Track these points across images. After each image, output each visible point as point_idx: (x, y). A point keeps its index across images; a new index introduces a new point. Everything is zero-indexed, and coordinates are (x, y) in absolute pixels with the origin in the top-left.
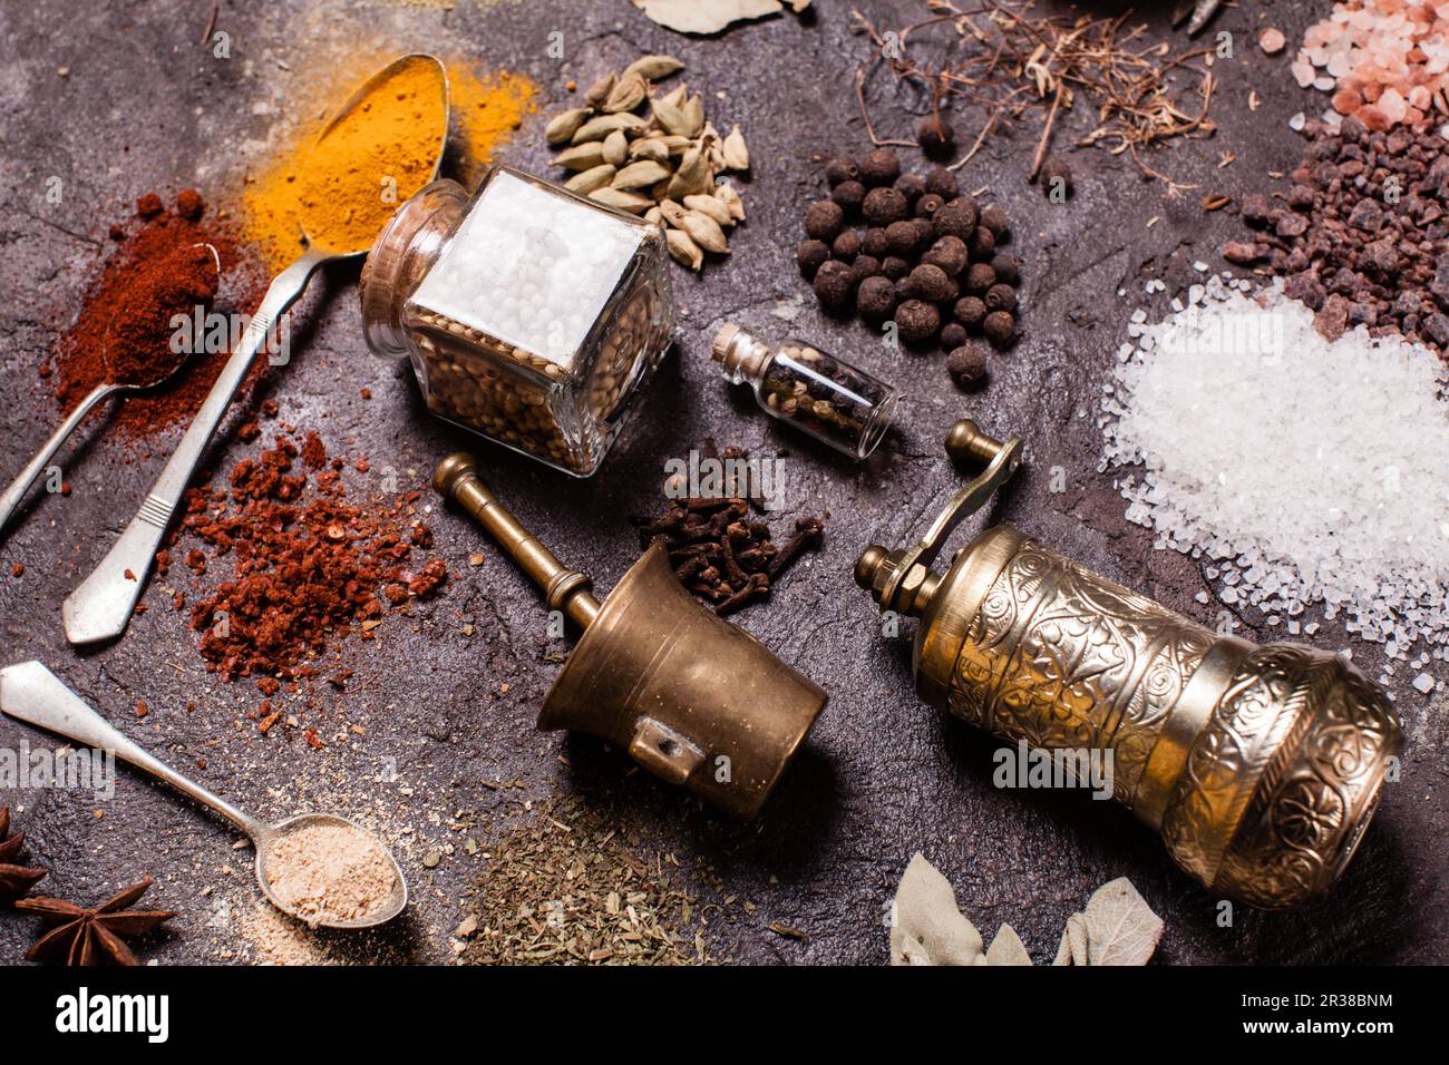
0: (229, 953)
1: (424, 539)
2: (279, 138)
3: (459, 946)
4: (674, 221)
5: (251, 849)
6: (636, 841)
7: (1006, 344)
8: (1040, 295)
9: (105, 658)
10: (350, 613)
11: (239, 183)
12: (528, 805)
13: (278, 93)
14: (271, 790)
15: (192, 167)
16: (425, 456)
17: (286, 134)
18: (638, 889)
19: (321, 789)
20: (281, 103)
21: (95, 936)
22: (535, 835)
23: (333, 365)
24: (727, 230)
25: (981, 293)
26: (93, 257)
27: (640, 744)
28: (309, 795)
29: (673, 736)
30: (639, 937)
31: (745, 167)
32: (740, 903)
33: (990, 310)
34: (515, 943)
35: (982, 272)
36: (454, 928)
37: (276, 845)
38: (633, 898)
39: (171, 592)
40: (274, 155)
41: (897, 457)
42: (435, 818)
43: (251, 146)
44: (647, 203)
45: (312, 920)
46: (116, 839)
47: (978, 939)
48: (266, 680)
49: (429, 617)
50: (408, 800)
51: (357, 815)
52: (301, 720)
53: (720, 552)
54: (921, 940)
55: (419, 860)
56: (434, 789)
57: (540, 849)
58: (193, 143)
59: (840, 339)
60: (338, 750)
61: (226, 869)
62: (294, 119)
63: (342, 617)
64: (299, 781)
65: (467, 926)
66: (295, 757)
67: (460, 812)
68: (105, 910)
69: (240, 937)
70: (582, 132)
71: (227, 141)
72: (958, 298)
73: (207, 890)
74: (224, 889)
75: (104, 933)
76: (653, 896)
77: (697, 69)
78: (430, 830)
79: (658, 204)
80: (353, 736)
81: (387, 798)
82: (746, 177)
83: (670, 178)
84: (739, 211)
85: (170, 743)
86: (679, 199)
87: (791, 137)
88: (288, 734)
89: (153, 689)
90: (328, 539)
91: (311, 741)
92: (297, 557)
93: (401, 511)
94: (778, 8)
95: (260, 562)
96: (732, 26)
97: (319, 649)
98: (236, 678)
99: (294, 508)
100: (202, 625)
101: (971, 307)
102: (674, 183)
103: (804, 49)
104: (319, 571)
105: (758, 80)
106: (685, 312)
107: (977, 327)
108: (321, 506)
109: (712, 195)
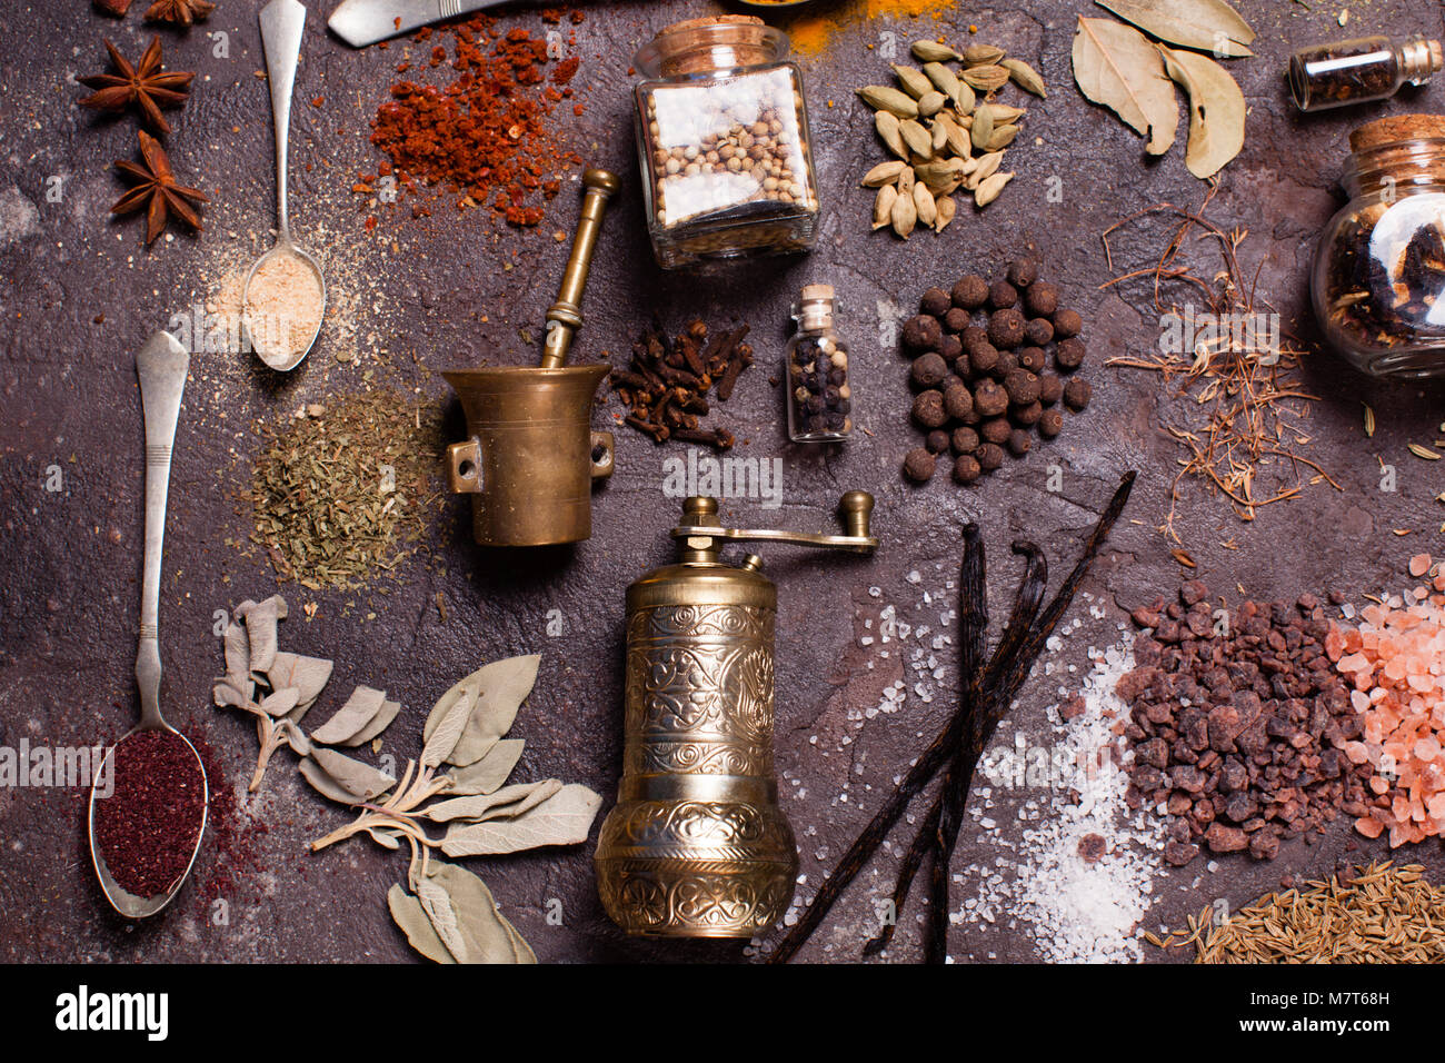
0: (205, 279)
1: (551, 193)
3: (301, 414)
4: (900, 186)
5: (274, 240)
6: (438, 474)
7: (960, 480)
8: (1019, 479)
9: (336, 49)
10: (468, 184)
12: (418, 390)
14: (321, 224)
16: (613, 145)
18: (408, 497)
19: (343, 255)
21: (151, 195)
22: (400, 409)
24: (920, 225)
25: (983, 439)
27: (456, 450)
28: (334, 250)
29: (478, 465)
30: (374, 520)
31: (981, 204)
32: (441, 564)
33: (973, 454)
34: (319, 448)
35: (1000, 429)
36: (312, 402)
37: (285, 257)
38: (399, 497)
39: (408, 55)
41: (822, 461)
42: (371, 339)
44: (904, 156)
46: (228, 153)
47: (505, 731)
48: (387, 165)
49: (501, 235)
50: (372, 315)
51: (341, 290)
52: (376, 208)
53: (662, 394)
54: (481, 695)
55: (339, 349)
56: (390, 324)
57: (394, 418)
59: (888, 363)
60: (373, 245)
61: (253, 236)
63: (460, 181)
64: (338, 237)
65: (316, 410)
66: (350, 221)
67: (385, 352)
68: (171, 190)
69: (220, 277)
70: (935, 67)
72: (969, 426)
73: (233, 235)
74: (242, 245)
75: (157, 201)
76: (409, 509)
77: (1050, 109)
78: (362, 342)
79: (909, 164)
80: (389, 249)
81: (364, 300)
82: (977, 209)
83: (926, 161)
84: (942, 223)
85: (310, 137)
86: (917, 178)
87: (1037, 216)
88: (363, 207)
89: (336, 98)
90: (505, 132)
91: (368, 224)
92: (479, 121)
93: (562, 161)
94: (1144, 131)
95: (465, 98)
96: (1105, 108)
97: (431, 184)
98: (377, 145)
99: (516, 90)
100: (397, 96)
101: (968, 439)
102: (924, 167)
103: (1121, 174)
104: (476, 144)
105: (1072, 159)
106: (839, 241)
107: (956, 453)
108: (529, 106)
109: (936, 199)
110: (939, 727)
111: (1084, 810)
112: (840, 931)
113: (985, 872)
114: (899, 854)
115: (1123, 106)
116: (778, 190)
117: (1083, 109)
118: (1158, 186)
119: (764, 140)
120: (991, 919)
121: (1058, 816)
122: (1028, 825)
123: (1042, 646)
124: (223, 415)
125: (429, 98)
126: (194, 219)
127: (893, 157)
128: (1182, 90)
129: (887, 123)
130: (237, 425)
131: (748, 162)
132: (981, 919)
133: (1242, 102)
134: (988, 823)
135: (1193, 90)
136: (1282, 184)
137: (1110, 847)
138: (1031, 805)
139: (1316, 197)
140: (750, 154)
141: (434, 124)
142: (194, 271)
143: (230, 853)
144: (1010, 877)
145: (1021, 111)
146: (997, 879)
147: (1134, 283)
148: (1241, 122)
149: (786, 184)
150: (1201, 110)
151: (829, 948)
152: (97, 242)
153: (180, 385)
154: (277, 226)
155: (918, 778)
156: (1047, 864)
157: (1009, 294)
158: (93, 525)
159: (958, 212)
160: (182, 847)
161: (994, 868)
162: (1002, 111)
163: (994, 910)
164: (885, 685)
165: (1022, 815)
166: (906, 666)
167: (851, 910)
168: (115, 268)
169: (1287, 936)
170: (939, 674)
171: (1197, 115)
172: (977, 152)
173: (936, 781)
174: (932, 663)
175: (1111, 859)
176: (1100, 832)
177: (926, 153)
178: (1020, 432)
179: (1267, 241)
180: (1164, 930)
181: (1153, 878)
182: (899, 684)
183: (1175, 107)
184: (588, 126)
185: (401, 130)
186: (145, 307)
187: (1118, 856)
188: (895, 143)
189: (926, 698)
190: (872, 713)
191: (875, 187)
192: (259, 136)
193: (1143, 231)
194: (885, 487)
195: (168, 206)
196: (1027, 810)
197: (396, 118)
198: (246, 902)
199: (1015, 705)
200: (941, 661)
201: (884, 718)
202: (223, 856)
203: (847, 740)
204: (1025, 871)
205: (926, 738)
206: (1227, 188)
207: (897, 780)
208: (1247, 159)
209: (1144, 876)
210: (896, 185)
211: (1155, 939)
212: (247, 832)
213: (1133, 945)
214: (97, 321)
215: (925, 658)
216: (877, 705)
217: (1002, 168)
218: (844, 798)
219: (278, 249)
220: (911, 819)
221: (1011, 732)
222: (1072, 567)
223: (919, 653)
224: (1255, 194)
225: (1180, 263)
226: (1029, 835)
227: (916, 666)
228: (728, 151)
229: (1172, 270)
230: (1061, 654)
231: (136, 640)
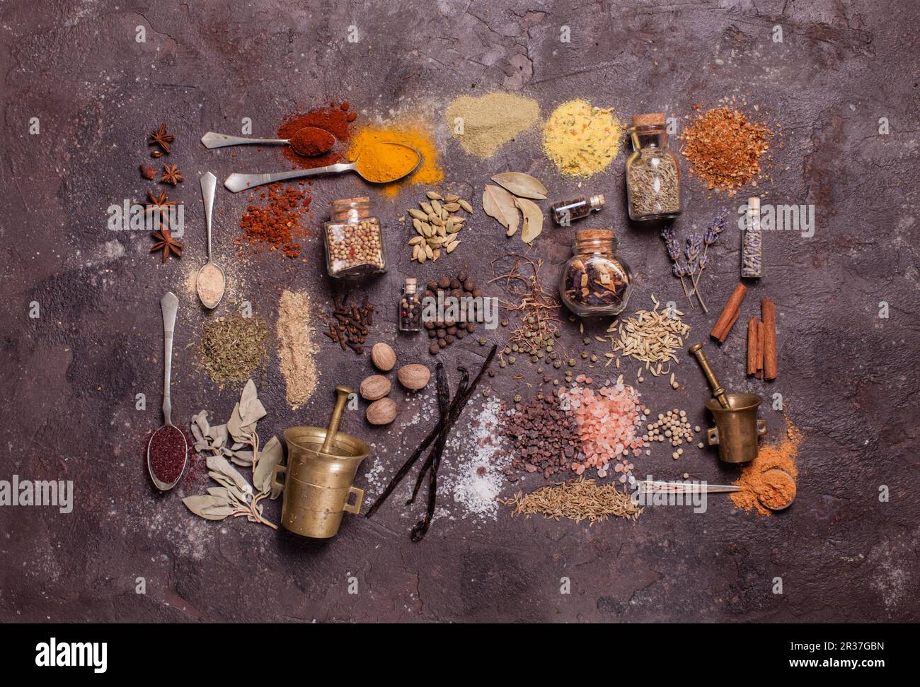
0: (183, 274)
2: (386, 124)
5: (207, 261)
8: (460, 346)
9: (227, 192)
10: (273, 242)
11: (367, 124)
12: (257, 313)
13: (399, 112)
14: (223, 255)
15: (364, 108)
17: (389, 125)
19: (231, 266)
20: (397, 115)
21: (165, 246)
23: (332, 188)
24: (428, 259)
25: (447, 334)
26: (323, 103)
28: (228, 264)
31: (448, 252)
33: (444, 338)
35: (453, 330)
36: (220, 317)
37: (211, 267)
39: (252, 196)
40: (380, 126)
42: (241, 295)
43: (379, 119)
44: (423, 235)
45: (198, 290)
46: (191, 229)
48: (246, 235)
49: (285, 260)
50: (241, 287)
51: (230, 278)
52: (242, 250)
55: (230, 299)
56: (247, 290)
58: (370, 102)
60: (241, 263)
61: (200, 259)
62: (394, 123)
63: (271, 241)
64: (229, 260)
65: (222, 319)
66: (233, 254)
68: (171, 243)
69: (188, 273)
70: (435, 203)
71: (377, 111)
73: (193, 258)
74: (196, 262)
75: (167, 247)
77: (474, 217)
78: (237, 296)
79: (425, 238)
80: (247, 264)
81: (238, 281)
82: (448, 254)
83: (429, 238)
84: (435, 258)
85: (218, 223)
86: (427, 243)
87: (469, 255)
88: (237, 250)
89: (228, 211)
90: (286, 225)
91: (239, 256)
92: (277, 221)
93: (306, 234)
94: (507, 226)
95: (272, 211)
96: (494, 217)
97: (261, 242)
98: (242, 228)
99: (290, 209)
100: (248, 210)
101: (442, 333)
102: (428, 240)
103: (499, 241)
104: (276, 229)
105: (482, 236)
106: (400, 264)
107: (439, 338)
108: (294, 215)
109: (433, 250)
110: (431, 429)
111: (479, 458)
112: (397, 496)
113: (446, 478)
114: (417, 471)
115: (500, 217)
116: (371, 260)
117: (486, 218)
118: (511, 245)
119: (366, 243)
120: (448, 493)
121: (471, 460)
122: (460, 462)
123: (466, 403)
124: (190, 320)
125: (260, 212)
126: (179, 253)
127: (419, 235)
128: (520, 210)
129: (416, 222)
130: (195, 324)
131: (361, 250)
132: (444, 494)
133: (542, 215)
134: (447, 462)
135: (524, 212)
136: (555, 245)
137: (488, 471)
138: (462, 456)
139: (566, 249)
140: (362, 248)
141: (262, 221)
142: (179, 271)
143: (194, 468)
144: (454, 480)
145: (463, 219)
146: (450, 480)
147: (501, 279)
148: (541, 223)
149: (374, 258)
150: (527, 218)
151: (393, 502)
152: (145, 260)
153: (176, 310)
154: (208, 255)
155: (424, 446)
156: (467, 476)
157: (457, 284)
158: (146, 357)
159: (441, 254)
160: (179, 467)
161: (448, 476)
162: (457, 219)
163: (449, 490)
164: (413, 415)
165: (459, 459)
166: (421, 408)
167: (401, 489)
168: (152, 269)
169: (546, 502)
170: (432, 412)
171: (525, 221)
172: (448, 233)
173: (430, 447)
174: (429, 407)
175: (488, 474)
176: (485, 466)
177: (429, 235)
178: (460, 331)
179: (549, 265)
180: (506, 499)
181: (502, 481)
182: (418, 415)
183: (518, 217)
184: (315, 222)
185: (250, 223)
186: (163, 282)
187: (491, 473)
188: (420, 231)
189: (427, 420)
190: (409, 424)
191: (413, 245)
192: (201, 224)
193: (505, 261)
194: (414, 348)
195: (170, 249)
196: (461, 458)
197: (249, 218)
198: (200, 484)
199: (457, 422)
200: (433, 407)
201: (413, 426)
202: (192, 469)
203: (400, 433)
204: (459, 478)
205: (426, 433)
206: (535, 246)
207: (417, 447)
208: (543, 236)
209: (499, 480)
210: (420, 245)
211: (502, 501)
212: (200, 461)
213: (495, 503)
214: (146, 287)
215: (427, 406)
216: (410, 421)
217: (457, 239)
218: (399, 452)
219: (209, 265)
220: (421, 460)
221: (455, 431)
222: (476, 376)
223: (425, 404)
224: (545, 248)
225: (517, 272)
226: (461, 466)
227: (424, 409)
228: (355, 246)
229: (514, 276)
230: (473, 406)
231: (163, 397)
